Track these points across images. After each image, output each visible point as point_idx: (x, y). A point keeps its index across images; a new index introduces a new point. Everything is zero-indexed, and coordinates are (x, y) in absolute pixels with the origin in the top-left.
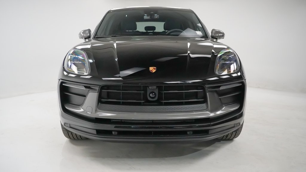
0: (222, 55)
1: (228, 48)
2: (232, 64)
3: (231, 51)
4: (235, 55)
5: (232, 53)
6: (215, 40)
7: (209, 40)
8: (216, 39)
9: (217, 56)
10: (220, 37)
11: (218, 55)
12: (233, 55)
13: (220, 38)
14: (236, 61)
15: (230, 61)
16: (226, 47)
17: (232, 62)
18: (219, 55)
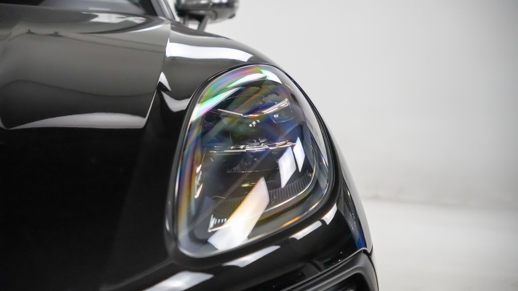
0: (224, 104)
1: (257, 61)
2: (282, 152)
3: (272, 77)
4: (294, 98)
5: (277, 90)
6: (193, 25)
7: (161, 22)
8: (200, 19)
9: (183, 115)
10: (218, 10)
11: (191, 107)
12: (285, 103)
13: (216, 17)
14: (301, 132)
15: (271, 140)
16: (244, 57)
17: (279, 144)
18: (199, 111)
